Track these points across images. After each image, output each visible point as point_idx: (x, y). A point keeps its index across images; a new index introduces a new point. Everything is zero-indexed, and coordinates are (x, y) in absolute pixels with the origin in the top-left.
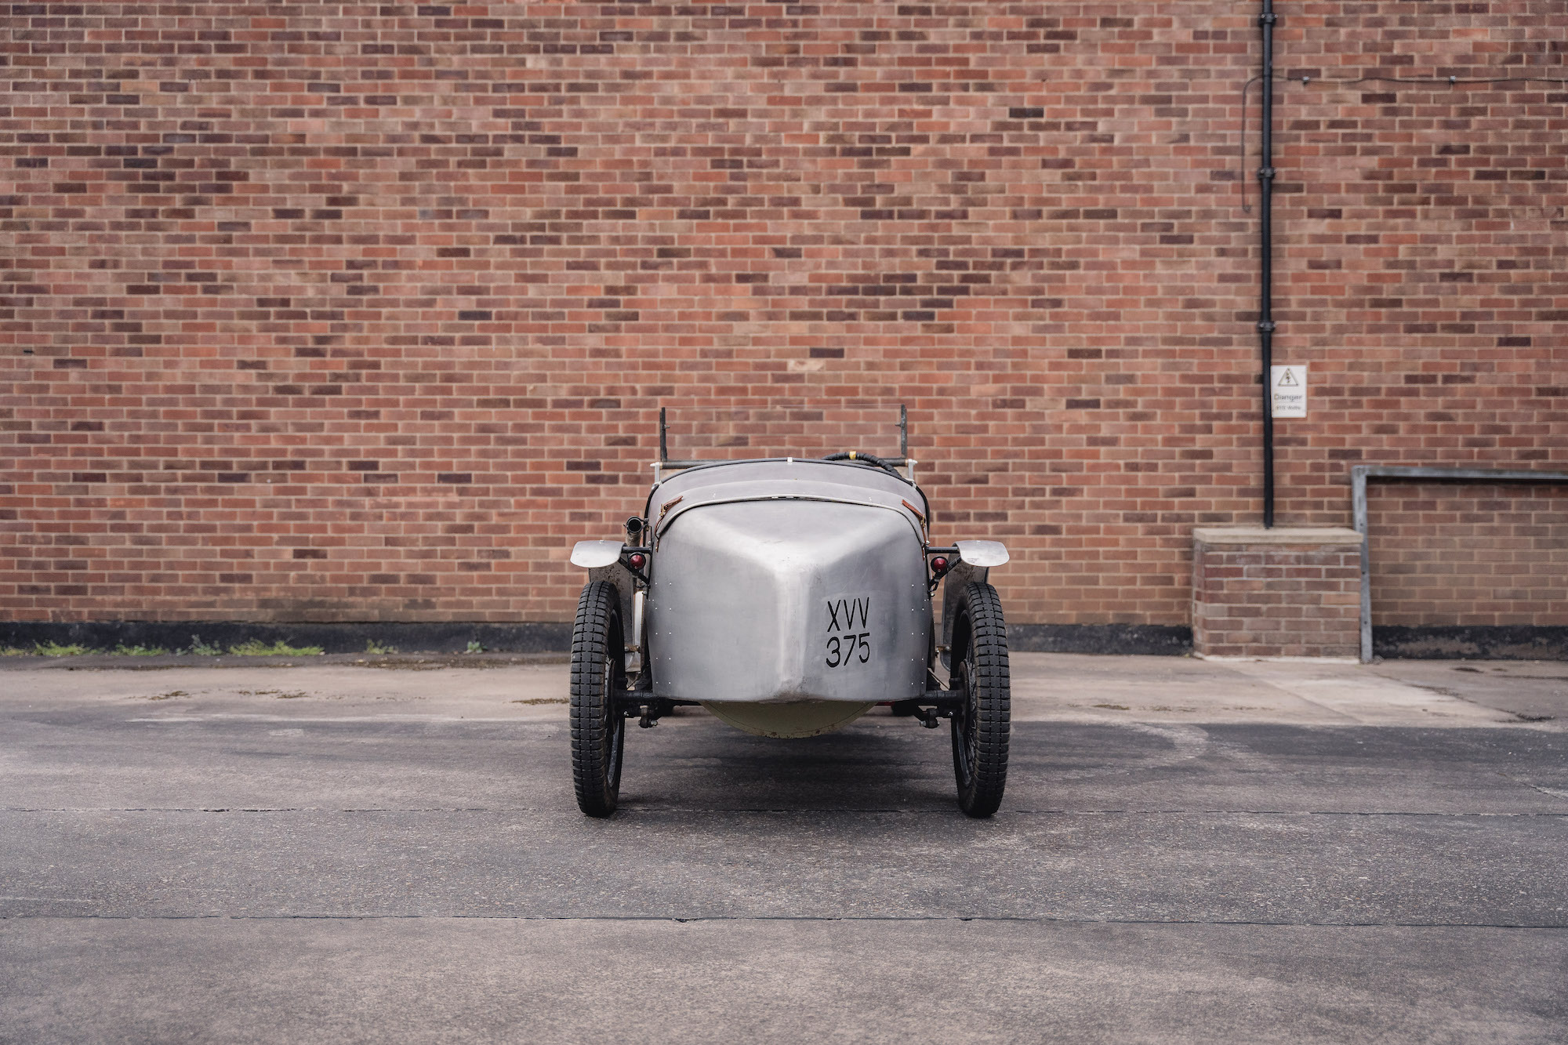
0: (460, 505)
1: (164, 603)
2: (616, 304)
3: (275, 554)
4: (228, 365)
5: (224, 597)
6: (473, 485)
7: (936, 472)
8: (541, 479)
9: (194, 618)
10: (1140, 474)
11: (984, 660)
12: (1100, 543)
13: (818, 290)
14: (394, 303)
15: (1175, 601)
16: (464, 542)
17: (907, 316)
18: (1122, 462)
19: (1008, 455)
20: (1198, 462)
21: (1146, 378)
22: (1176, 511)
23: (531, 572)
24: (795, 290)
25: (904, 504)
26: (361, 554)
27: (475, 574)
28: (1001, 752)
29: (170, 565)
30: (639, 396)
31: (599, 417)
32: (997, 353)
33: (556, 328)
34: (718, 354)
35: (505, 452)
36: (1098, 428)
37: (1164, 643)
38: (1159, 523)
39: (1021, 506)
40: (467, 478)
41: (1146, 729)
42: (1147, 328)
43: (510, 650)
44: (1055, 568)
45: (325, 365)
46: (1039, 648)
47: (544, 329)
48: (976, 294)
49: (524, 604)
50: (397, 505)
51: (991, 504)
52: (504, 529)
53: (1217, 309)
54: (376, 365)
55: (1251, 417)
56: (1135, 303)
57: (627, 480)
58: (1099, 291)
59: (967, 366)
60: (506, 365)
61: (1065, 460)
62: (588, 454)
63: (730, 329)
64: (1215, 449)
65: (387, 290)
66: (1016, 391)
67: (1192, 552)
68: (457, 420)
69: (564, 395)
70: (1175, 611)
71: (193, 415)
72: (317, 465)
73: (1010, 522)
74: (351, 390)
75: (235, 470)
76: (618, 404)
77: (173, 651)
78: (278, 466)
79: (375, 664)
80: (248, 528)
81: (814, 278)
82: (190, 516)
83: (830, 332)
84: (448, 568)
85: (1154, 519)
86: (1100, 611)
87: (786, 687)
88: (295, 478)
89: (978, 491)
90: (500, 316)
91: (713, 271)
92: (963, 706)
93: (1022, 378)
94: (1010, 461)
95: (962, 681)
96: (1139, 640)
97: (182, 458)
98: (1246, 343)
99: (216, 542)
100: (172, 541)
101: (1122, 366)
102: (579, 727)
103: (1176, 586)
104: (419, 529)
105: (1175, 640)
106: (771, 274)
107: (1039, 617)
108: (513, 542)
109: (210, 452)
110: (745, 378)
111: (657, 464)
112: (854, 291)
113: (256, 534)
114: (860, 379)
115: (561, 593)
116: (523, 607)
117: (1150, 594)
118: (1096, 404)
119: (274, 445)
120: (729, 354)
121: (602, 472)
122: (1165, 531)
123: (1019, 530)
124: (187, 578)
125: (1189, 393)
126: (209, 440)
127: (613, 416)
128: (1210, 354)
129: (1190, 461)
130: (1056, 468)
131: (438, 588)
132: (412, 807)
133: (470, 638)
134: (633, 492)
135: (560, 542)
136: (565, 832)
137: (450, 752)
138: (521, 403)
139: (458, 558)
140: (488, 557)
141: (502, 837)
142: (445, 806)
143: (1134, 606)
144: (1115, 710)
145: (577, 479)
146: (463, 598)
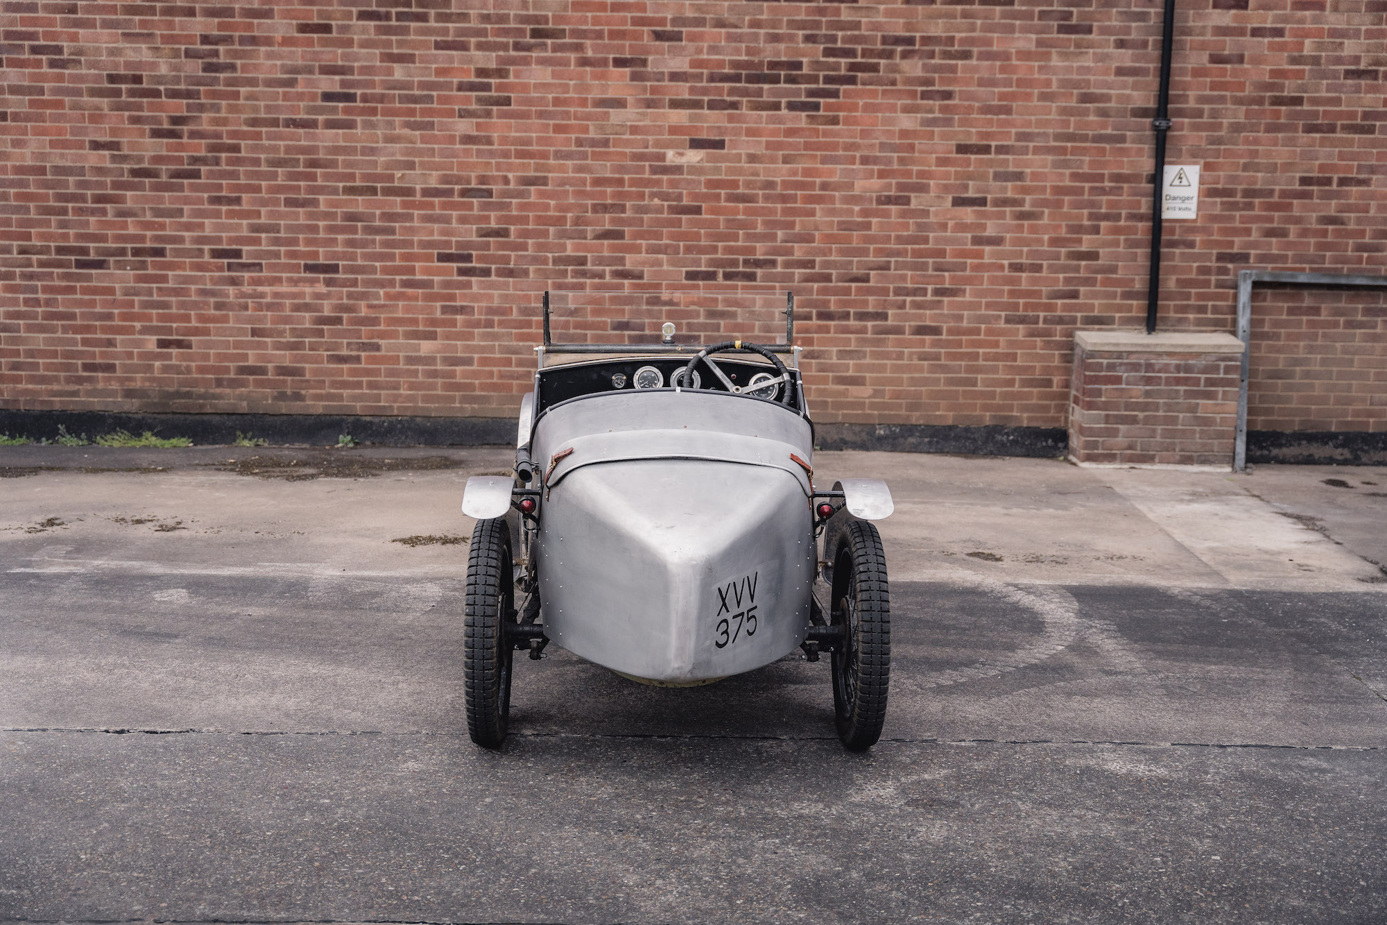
0: (327, 296)
1: (26, 391)
2: (487, 87)
3: (138, 344)
4: (80, 145)
5: (88, 386)
6: (340, 276)
7: (817, 270)
8: (412, 270)
9: (57, 407)
10: (1024, 275)
11: (865, 596)
12: (981, 344)
13: (699, 77)
14: (252, 82)
15: (1053, 403)
16: (335, 334)
17: (792, 106)
18: (1006, 262)
19: (891, 253)
20: (1083, 263)
21: (1035, 176)
22: (1058, 313)
23: (402, 366)
24: (675, 77)
25: (793, 458)
26: (227, 345)
27: (345, 366)
28: (879, 703)
29: (30, 354)
30: (512, 186)
31: (470, 207)
32: (883, 146)
33: (425, 112)
34: (593, 143)
35: (374, 241)
36: (984, 227)
37: (1039, 445)
38: (1041, 325)
39: (902, 306)
40: (334, 269)
41: (1019, 597)
42: (1040, 123)
43: (382, 444)
44: (933, 369)
45: (182, 147)
46: (914, 449)
47: (412, 112)
48: (864, 84)
49: (396, 398)
50: (262, 295)
51: (872, 303)
52: (374, 321)
53: (1113, 104)
54: (236, 148)
55: (1140, 218)
56: (1028, 97)
57: (500, 273)
58: (992, 83)
59: (852, 160)
60: (372, 151)
61: (949, 259)
62: (460, 245)
63: (607, 115)
64: (1101, 251)
65: (245, 68)
66: (901, 187)
67: (1072, 355)
68: (322, 208)
69: (433, 183)
70: (1052, 413)
71: (45, 197)
72: (178, 252)
73: (890, 322)
74: (211, 174)
75: (92, 256)
76: (489, 194)
77: (39, 440)
78: (137, 252)
79: (245, 468)
80: (109, 317)
81: (696, 64)
82: (48, 303)
83: (711, 121)
84: (317, 360)
85: (1036, 320)
86: (978, 413)
87: (676, 673)
88: (156, 266)
89: (859, 290)
90: (365, 98)
91: (590, 54)
93: (908, 174)
94: (893, 260)
95: (844, 616)
96: (1015, 442)
97: (36, 242)
98: (1140, 140)
99: (77, 330)
100: (30, 328)
101: (1011, 162)
103: (1055, 388)
104: (286, 320)
105: (1050, 442)
106: (650, 58)
107: (916, 418)
108: (383, 335)
109: (65, 237)
110: (621, 169)
111: (542, 348)
112: (736, 78)
113: (117, 322)
114: (740, 171)
115: (433, 387)
116: (395, 401)
117: (1028, 396)
118: (982, 202)
119: (132, 231)
120: (605, 143)
121: (474, 264)
122: (1047, 333)
123: (898, 330)
124: (48, 367)
125: (1078, 191)
126: (63, 224)
127: (485, 207)
128: (1103, 152)
129: (1075, 263)
130: (939, 268)
131: (308, 381)
132: (308, 729)
133: (341, 432)
134: (506, 285)
135: (432, 336)
136: (460, 773)
137: (336, 634)
138: (389, 191)
139: (327, 350)
140: (358, 350)
141: (401, 784)
142: (340, 726)
143: (1011, 408)
144: (989, 562)
145: (448, 272)
146: (333, 391)
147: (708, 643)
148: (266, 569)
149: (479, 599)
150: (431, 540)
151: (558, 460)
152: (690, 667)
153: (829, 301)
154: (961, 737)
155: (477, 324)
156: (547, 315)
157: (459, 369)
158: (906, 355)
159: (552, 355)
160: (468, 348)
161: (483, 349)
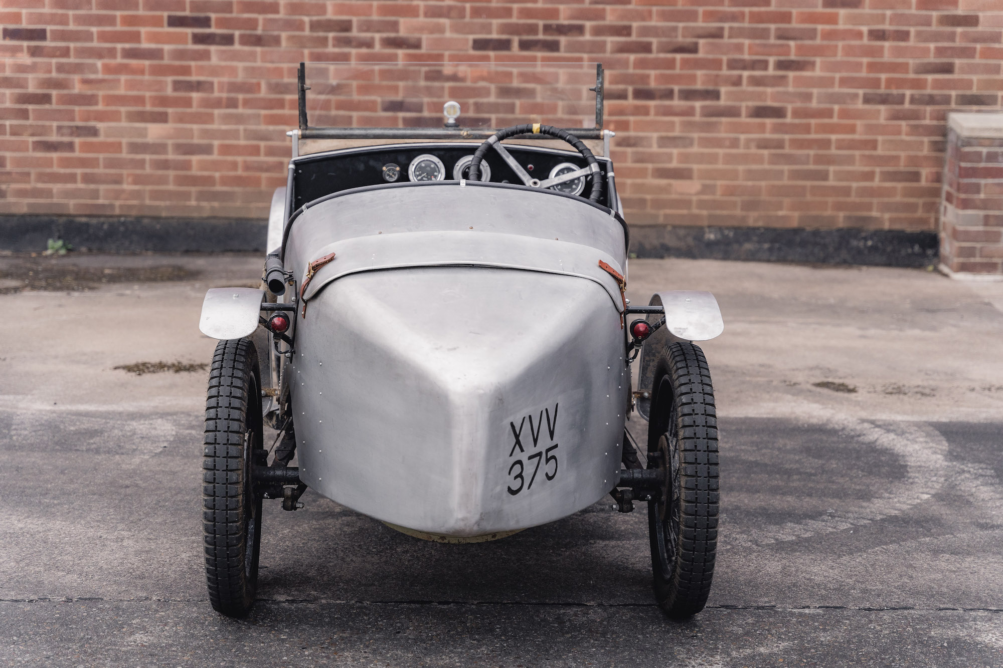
0: (33, 68)
6: (48, 43)
7: (634, 38)
8: (136, 37)
10: (887, 44)
11: (688, 432)
12: (833, 129)
15: (921, 201)
16: (40, 115)
19: (724, 18)
20: (959, 30)
22: (928, 91)
23: (125, 155)
25: (602, 266)
27: (55, 155)
28: (705, 561)
37: (903, 252)
38: (907, 105)
39: (737, 82)
40: (40, 35)
41: (877, 436)
43: (101, 251)
44: (776, 159)
46: (751, 257)
49: (118, 194)
51: (701, 79)
52: (90, 100)
57: (245, 40)
61: (795, 25)
62: (195, 6)
64: (981, 14)
67: (944, 143)
70: (920, 213)
73: (723, 102)
84: (20, 147)
85: (901, 100)
86: (829, 213)
87: (460, 525)
89: (685, 63)
92: (664, 489)
94: (726, 25)
95: (663, 456)
96: (874, 249)
102: (214, 532)
103: (923, 183)
105: (917, 248)
107: (753, 219)
108: (101, 117)
111: (296, 132)
115: (163, 180)
116: (117, 198)
117: (890, 192)
121: (213, 30)
122: (915, 116)
123: (732, 112)
129: (949, 29)
130: (783, 36)
131: (9, 173)
132: (12, 595)
133: (50, 236)
134: (252, 56)
135: (162, 118)
136: (199, 647)
137: (47, 481)
139: (33, 135)
140: (71, 134)
141: (126, 660)
142: (52, 592)
143: (869, 207)
144: (840, 394)
145: (181, 39)
146: (40, 185)
147: (498, 489)
149: (221, 437)
150: (161, 367)
151: (316, 268)
152: (477, 517)
153: (648, 76)
154: (804, 604)
155: (218, 104)
156: (303, 92)
157: (195, 159)
158: (742, 142)
159: (309, 141)
160: (205, 133)
161: (225, 134)
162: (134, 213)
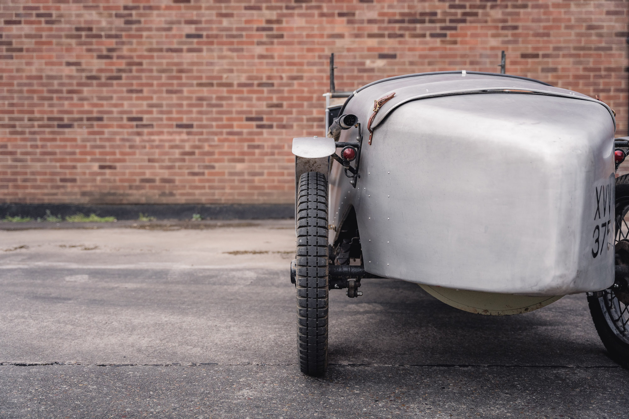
0: (187, 141)
1: (30, 194)
2: (271, 29)
3: (89, 167)
4: (60, 64)
5: (62, 190)
6: (194, 130)
8: (231, 126)
9: (46, 201)
13: (382, 21)
14: (149, 29)
16: (191, 161)
17: (432, 36)
21: (564, 70)
23: (226, 177)
24: (370, 21)
26: (135, 167)
27: (196, 178)
29: (33, 173)
30: (284, 81)
31: (262, 92)
32: (481, 56)
33: (239, 43)
35: (212, 111)
40: (191, 126)
42: (565, 41)
43: (216, 219)
45: (112, 64)
47: (232, 43)
48: (471, 22)
49: (223, 194)
50: (154, 141)
52: (212, 154)
53: (605, 31)
54: (140, 64)
55: (622, 91)
56: (559, 28)
57: (279, 127)
58: (539, 20)
60: (212, 64)
62: (257, 112)
63: (334, 43)
65: (146, 22)
68: (185, 94)
69: (243, 80)
71: (42, 92)
72: (110, 119)
74: (128, 78)
75: (66, 122)
76: (272, 85)
77: (36, 219)
78: (89, 119)
79: (142, 227)
80: (74, 153)
81: (381, 14)
82: (43, 147)
83: (389, 44)
84: (182, 175)
87: (558, 282)
88: (99, 126)
90: (208, 36)
91: (325, 10)
97: (37, 115)
98: (620, 49)
99: (57, 160)
100: (33, 160)
101: (551, 63)
104: (166, 154)
106: (357, 12)
108: (217, 161)
109: (52, 112)
112: (402, 21)
113: (78, 156)
114: (406, 71)
115: (243, 188)
116: (223, 196)
119: (86, 108)
121: (264, 123)
124: (42, 180)
125: (587, 77)
126: (51, 105)
127: (270, 92)
128: (600, 56)
131: (177, 186)
132: (155, 362)
133: (194, 212)
134: (281, 134)
135: (242, 161)
137: (185, 297)
138: (220, 85)
139: (188, 169)
140: (204, 168)
145: (250, 127)
146: (190, 191)
147: (587, 249)
148: (143, 265)
150: (246, 252)
151: (381, 104)
155: (266, 154)
156: (332, 70)
157: (257, 178)
159: (336, 99)
160: (261, 167)
161: (269, 167)
162: (230, 202)
